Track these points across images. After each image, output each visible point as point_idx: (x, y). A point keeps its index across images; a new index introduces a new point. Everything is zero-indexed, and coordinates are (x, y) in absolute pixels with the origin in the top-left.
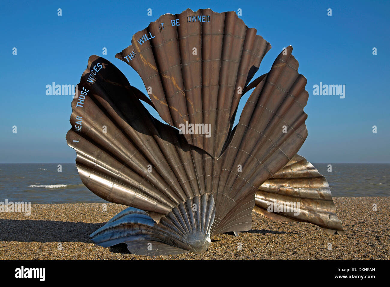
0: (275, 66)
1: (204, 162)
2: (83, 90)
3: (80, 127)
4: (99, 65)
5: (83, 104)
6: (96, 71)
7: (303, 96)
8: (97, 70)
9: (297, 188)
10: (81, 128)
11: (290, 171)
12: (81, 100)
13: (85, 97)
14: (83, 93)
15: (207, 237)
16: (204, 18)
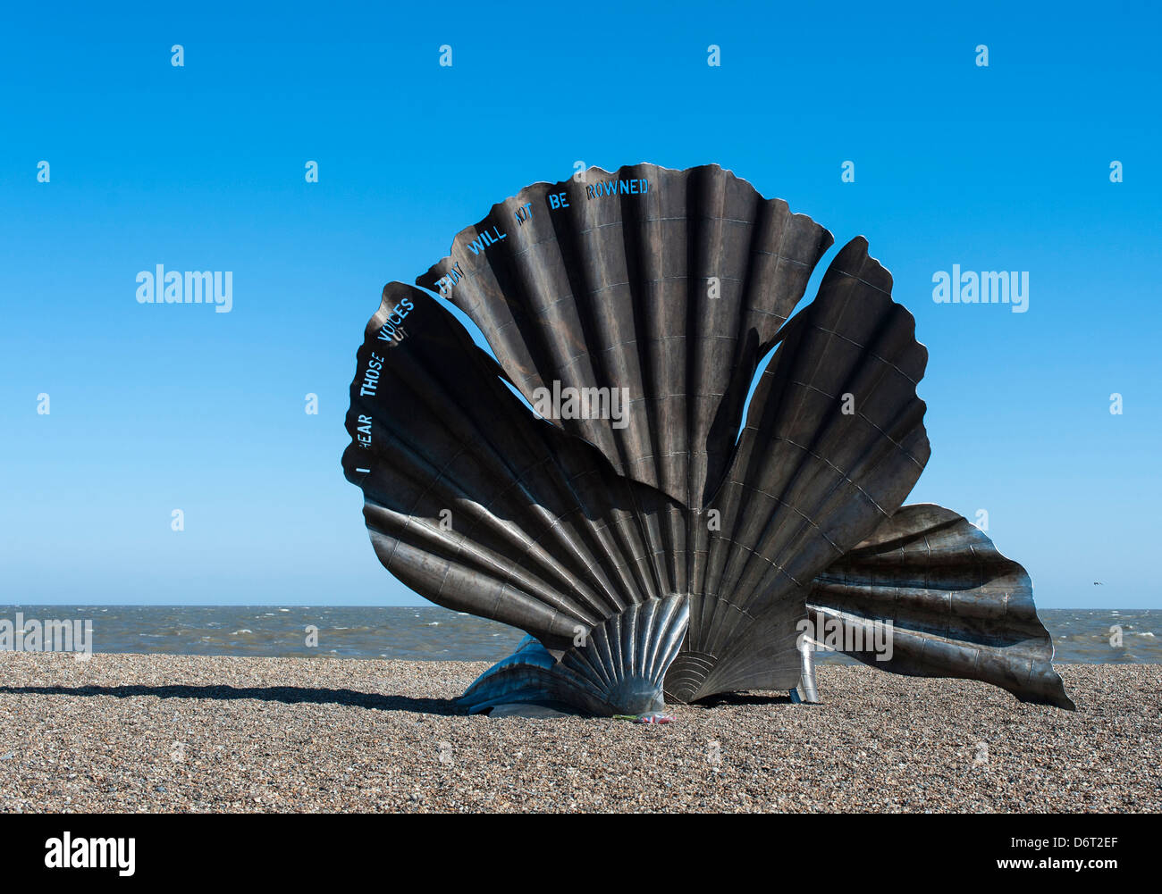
0: (828, 286)
1: (664, 521)
2: (373, 359)
3: (367, 439)
4: (405, 302)
5: (375, 388)
6: (401, 315)
8: (403, 313)
10: (370, 441)
11: (922, 548)
12: (371, 381)
13: (378, 374)
14: (373, 364)
15: (656, 691)
16: (633, 184)
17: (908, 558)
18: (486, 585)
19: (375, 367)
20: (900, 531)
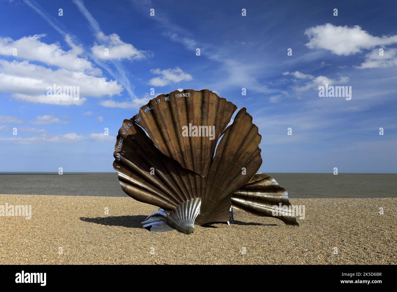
0: (236, 120)
1: (195, 179)
2: (121, 139)
3: (119, 159)
4: (129, 124)
5: (121, 146)
7: (258, 137)
8: (128, 127)
9: (266, 195)
11: (260, 184)
12: (120, 144)
15: (192, 225)
16: (187, 94)
17: (256, 187)
18: (149, 196)
19: (121, 141)
20: (254, 180)
